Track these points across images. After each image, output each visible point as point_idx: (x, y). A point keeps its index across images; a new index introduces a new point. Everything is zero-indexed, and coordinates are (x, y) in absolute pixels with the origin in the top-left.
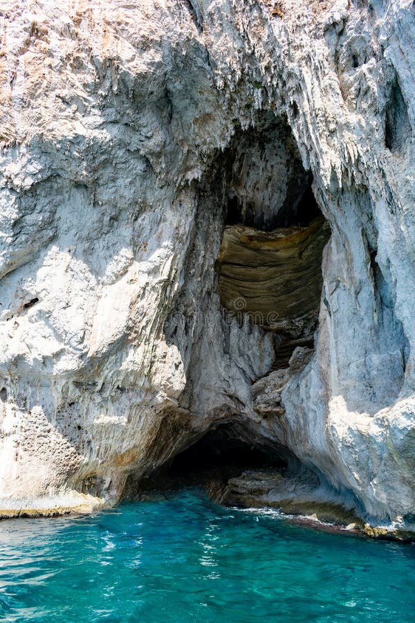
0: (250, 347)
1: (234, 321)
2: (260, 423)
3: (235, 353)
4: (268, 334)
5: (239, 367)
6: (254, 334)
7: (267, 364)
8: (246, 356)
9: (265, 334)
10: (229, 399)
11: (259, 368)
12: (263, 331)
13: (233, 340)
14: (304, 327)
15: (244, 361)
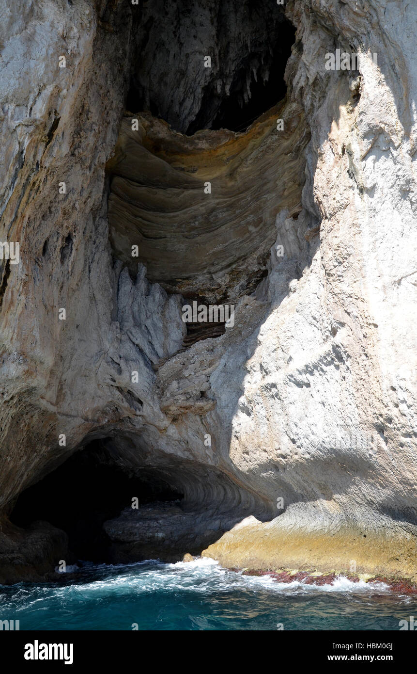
0: (149, 314)
1: (126, 274)
2: (166, 429)
3: (128, 321)
4: (173, 297)
5: (133, 343)
6: (154, 296)
7: (175, 338)
8: (143, 327)
9: (169, 297)
10: (118, 393)
11: (164, 346)
12: (165, 293)
13: (125, 301)
14: (229, 286)
15: (142, 334)
